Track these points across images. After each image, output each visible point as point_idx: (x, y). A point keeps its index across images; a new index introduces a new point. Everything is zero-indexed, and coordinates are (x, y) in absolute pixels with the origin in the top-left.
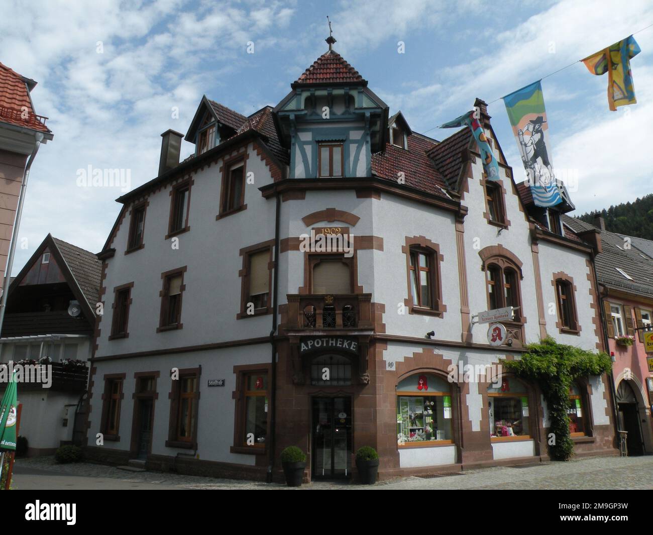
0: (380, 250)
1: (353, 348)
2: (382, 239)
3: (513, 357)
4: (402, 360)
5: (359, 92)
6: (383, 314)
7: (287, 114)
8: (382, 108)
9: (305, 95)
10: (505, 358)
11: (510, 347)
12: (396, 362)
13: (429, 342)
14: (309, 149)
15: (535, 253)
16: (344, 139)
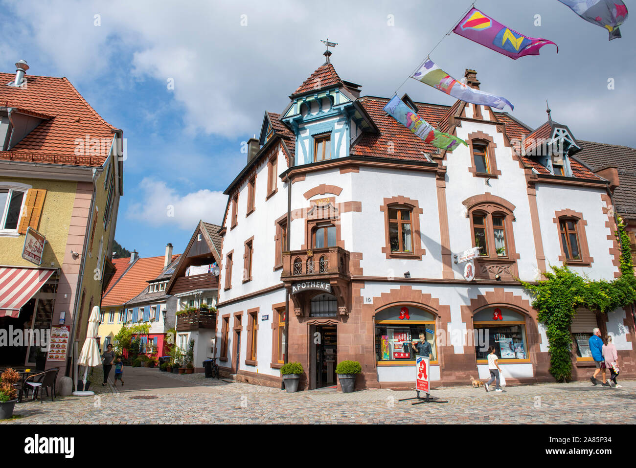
0: (358, 211)
1: (327, 288)
2: (360, 203)
3: (504, 290)
4: (380, 296)
5: (337, 93)
6: (361, 261)
7: (288, 119)
8: (352, 102)
9: (300, 103)
10: (494, 291)
11: (499, 281)
12: (373, 298)
13: (407, 280)
14: (307, 142)
15: (532, 196)
16: (330, 130)
